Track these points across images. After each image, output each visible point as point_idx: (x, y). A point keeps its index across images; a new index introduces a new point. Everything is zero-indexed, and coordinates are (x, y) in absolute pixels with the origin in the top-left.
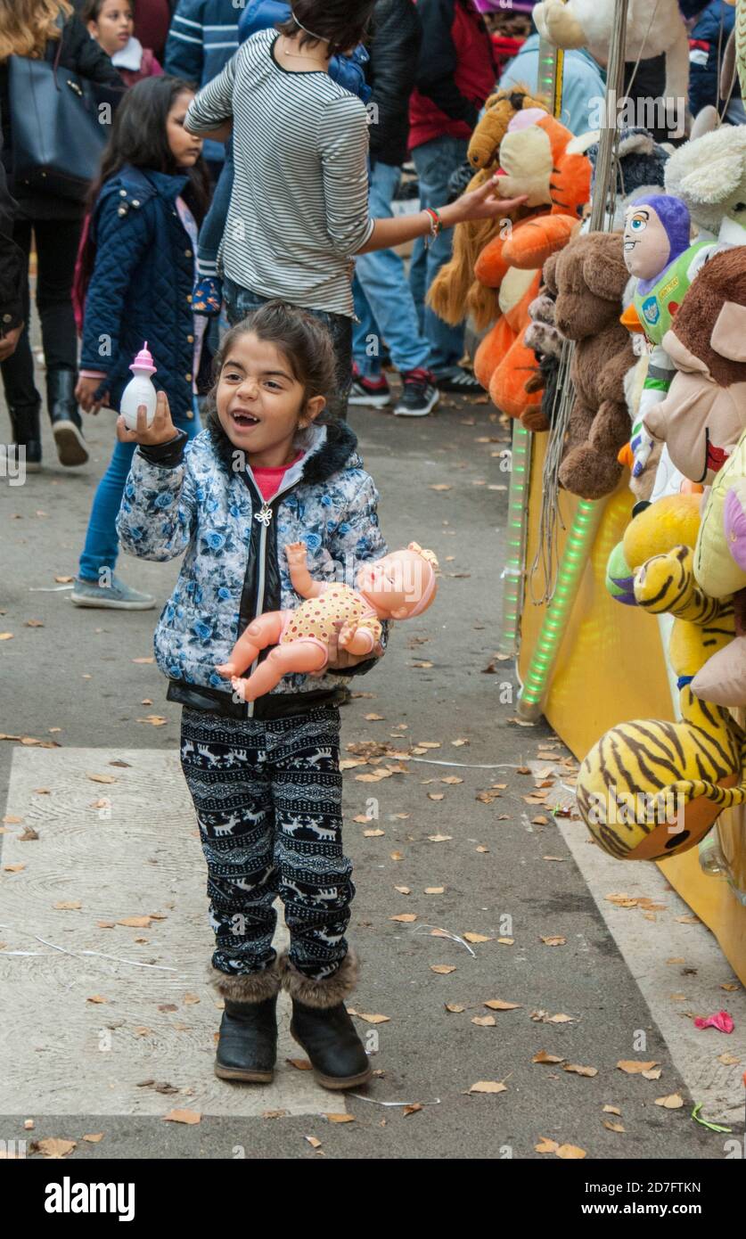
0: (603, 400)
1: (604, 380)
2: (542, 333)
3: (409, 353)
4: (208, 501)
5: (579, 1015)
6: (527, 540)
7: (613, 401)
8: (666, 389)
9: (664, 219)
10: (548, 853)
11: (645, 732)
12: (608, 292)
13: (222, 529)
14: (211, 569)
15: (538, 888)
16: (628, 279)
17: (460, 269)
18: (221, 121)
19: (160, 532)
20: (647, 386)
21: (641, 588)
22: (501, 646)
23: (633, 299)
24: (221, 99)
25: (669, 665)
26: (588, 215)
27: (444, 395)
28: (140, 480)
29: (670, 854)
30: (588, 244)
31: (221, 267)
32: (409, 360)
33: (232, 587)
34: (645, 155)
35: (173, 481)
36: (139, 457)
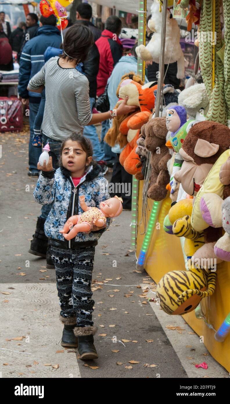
0: (161, 170)
1: (161, 163)
2: (141, 149)
3: (99, 156)
4: (58, 187)
5: (159, 365)
6: (138, 214)
7: (164, 170)
8: (181, 166)
9: (178, 113)
10: (147, 313)
11: (177, 274)
12: (161, 136)
13: (62, 194)
14: (58, 206)
15: (144, 324)
16: (167, 132)
17: (115, 129)
18: (40, 86)
19: (46, 197)
20: (174, 165)
21: (175, 230)
22: (131, 248)
23: (169, 138)
24: (40, 80)
25: (184, 253)
26: (154, 112)
27: (110, 169)
28: (41, 182)
29: (186, 313)
30: (155, 121)
31: (42, 131)
32: (98, 158)
33: (64, 211)
34: (171, 93)
35: (51, 182)
36: (41, 175)
